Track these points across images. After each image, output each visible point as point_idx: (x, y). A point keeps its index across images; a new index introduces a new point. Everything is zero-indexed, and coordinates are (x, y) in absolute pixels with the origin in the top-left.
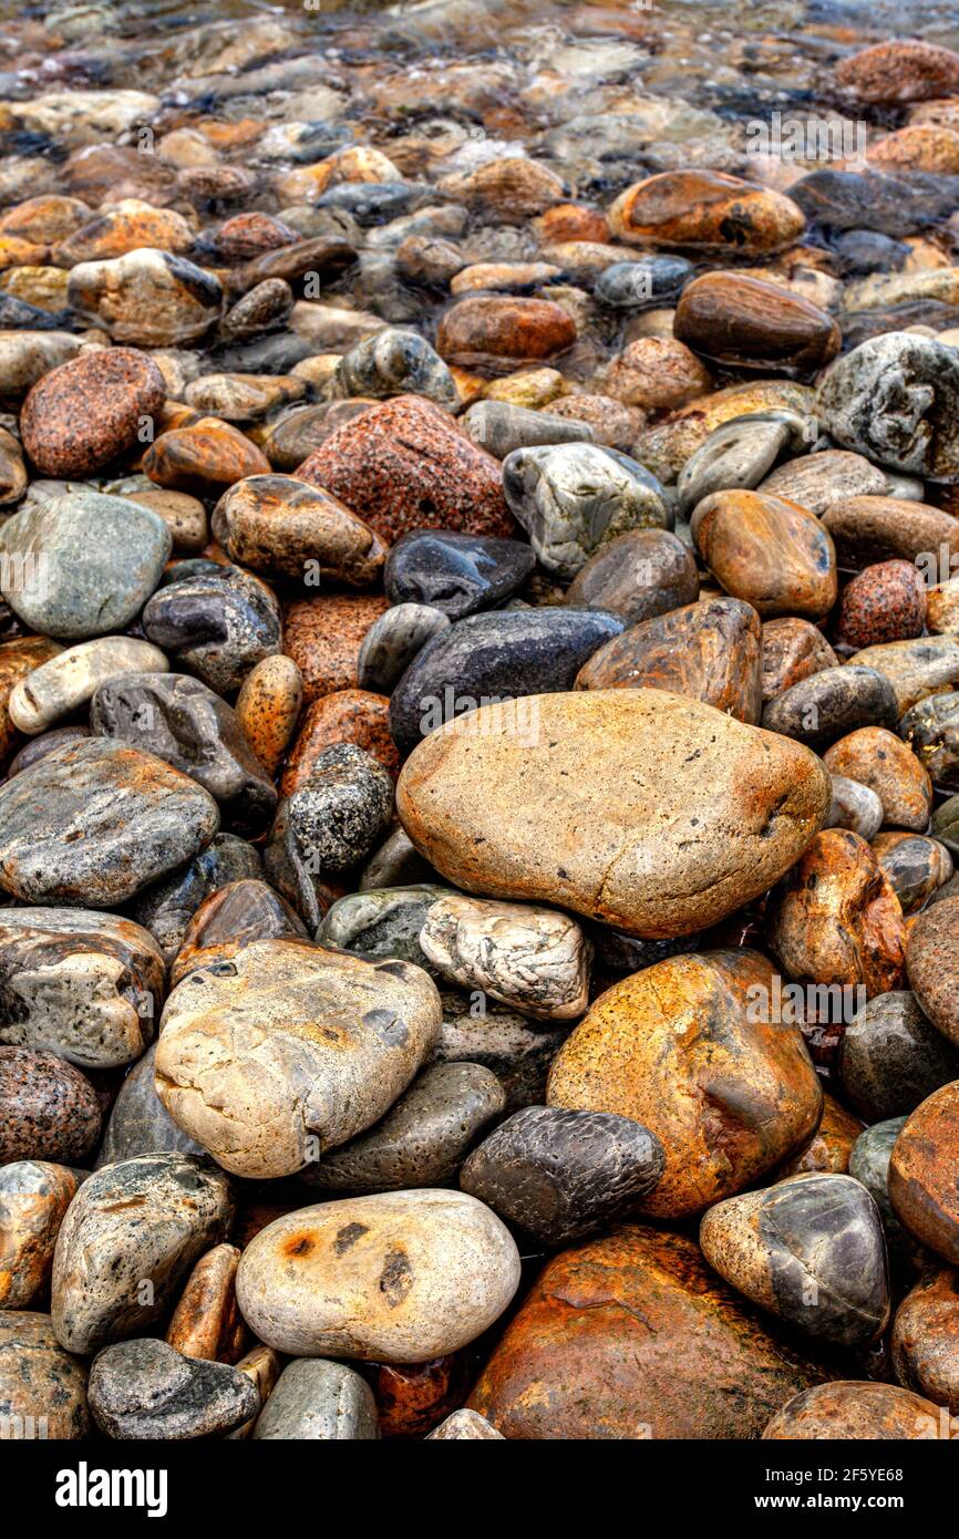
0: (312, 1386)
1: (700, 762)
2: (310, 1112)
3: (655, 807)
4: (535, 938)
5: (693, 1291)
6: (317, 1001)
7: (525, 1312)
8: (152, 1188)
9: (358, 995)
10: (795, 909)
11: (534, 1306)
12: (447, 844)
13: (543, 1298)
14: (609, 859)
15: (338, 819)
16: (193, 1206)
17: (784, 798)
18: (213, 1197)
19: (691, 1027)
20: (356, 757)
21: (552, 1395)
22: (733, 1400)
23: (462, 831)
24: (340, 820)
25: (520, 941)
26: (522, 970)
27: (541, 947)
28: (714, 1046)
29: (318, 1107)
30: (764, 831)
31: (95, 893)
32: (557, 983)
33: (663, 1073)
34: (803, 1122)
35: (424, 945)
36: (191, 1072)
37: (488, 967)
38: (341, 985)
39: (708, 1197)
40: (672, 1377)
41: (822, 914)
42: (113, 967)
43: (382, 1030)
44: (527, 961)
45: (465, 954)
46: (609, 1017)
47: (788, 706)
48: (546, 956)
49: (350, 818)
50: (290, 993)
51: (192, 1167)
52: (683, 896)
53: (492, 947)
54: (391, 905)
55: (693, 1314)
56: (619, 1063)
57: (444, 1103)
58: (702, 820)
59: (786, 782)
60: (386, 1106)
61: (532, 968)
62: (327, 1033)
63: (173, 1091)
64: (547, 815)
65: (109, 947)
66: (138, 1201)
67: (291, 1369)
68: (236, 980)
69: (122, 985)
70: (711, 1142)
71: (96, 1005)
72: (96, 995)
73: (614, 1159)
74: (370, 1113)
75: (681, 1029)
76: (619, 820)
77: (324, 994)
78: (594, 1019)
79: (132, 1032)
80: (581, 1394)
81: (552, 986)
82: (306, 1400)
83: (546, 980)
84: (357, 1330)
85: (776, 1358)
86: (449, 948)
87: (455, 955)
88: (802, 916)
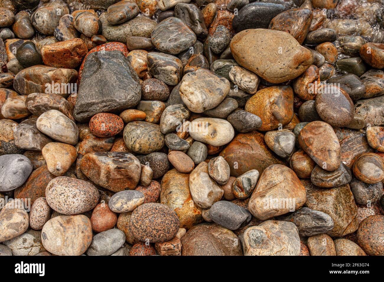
0: (198, 146)
1: (289, 52)
2: (205, 105)
3: (278, 60)
4: (249, 80)
5: (261, 145)
6: (209, 84)
7: (233, 142)
8: (177, 111)
9: (216, 84)
10: (299, 81)
11: (235, 142)
12: (238, 56)
13: (237, 141)
14: (267, 68)
15: (218, 45)
16: (183, 115)
17: (303, 62)
18: (187, 114)
19: (273, 101)
20: (224, 30)
21: (235, 156)
22: (263, 162)
23: (241, 55)
24: (219, 45)
25: (247, 80)
26: (246, 85)
27: (250, 82)
28: (276, 105)
29: (206, 104)
30: (297, 68)
31: (172, 52)
32: (251, 89)
33: (266, 108)
34: (288, 121)
35: (229, 75)
36: (186, 93)
37: (240, 83)
38: (213, 82)
39: (268, 130)
40: (253, 157)
41: (304, 84)
42: (175, 69)
43: (219, 92)
44: (247, 84)
45: (236, 80)
46: (259, 96)
47: (313, 35)
48: (251, 84)
49: (221, 45)
50: (205, 81)
51: (184, 108)
52: (278, 78)
53: (241, 80)
54: (225, 64)
55: (260, 148)
56: (259, 104)
57: (227, 106)
58: (286, 65)
59: (304, 59)
60: (218, 105)
61: (247, 85)
62: (210, 91)
63: (182, 95)
64: (257, 56)
65: (174, 65)
66: (175, 113)
67: (195, 142)
68: (196, 76)
69: (176, 73)
70: (271, 121)
71: (171, 75)
72: (171, 73)
73: (253, 123)
74: (214, 106)
75: (271, 101)
76: (270, 61)
77: (210, 83)
78: (257, 95)
79: (176, 81)
80: (239, 157)
81: (250, 89)
82: (197, 149)
83: (249, 88)
84: (207, 140)
85: (271, 158)
86: (234, 77)
87: (235, 79)
88: (300, 83)
